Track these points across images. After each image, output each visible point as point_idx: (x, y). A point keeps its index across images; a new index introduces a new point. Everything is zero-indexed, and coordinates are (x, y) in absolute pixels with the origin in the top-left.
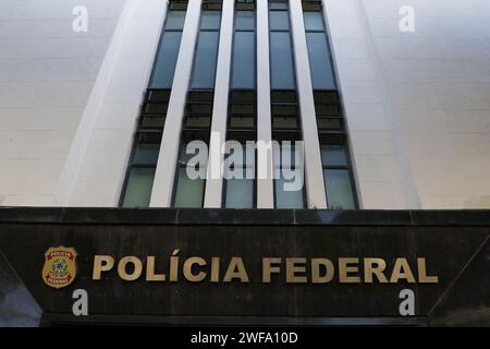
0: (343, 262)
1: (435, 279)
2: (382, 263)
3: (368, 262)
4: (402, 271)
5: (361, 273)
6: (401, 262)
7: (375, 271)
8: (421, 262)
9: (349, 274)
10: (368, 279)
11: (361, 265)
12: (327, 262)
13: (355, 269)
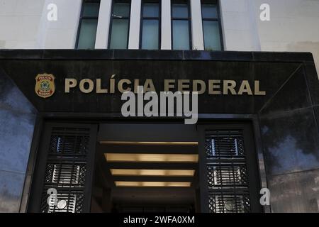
0: (211, 82)
1: (264, 93)
2: (234, 83)
3: (226, 82)
4: (245, 88)
5: (221, 89)
6: (245, 83)
7: (229, 87)
8: (257, 83)
9: (215, 89)
10: (225, 92)
11: (221, 84)
12: (202, 83)
13: (218, 87)
